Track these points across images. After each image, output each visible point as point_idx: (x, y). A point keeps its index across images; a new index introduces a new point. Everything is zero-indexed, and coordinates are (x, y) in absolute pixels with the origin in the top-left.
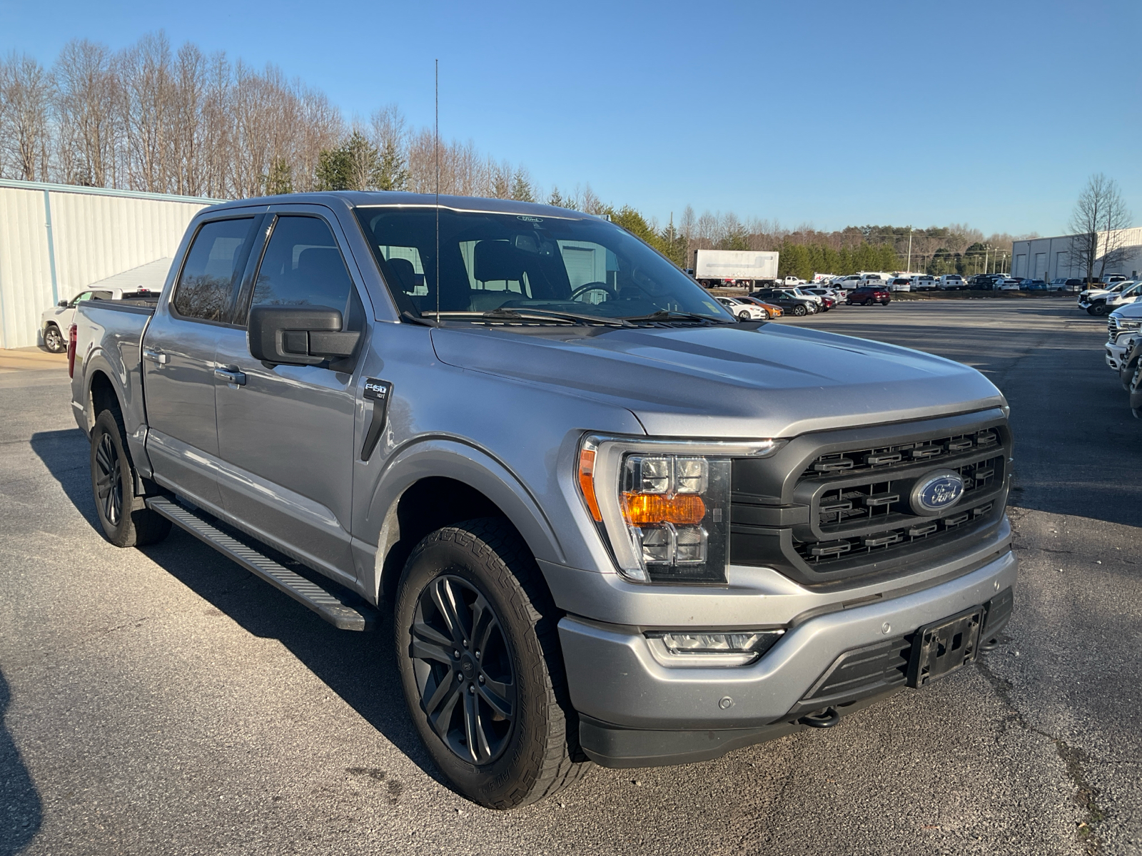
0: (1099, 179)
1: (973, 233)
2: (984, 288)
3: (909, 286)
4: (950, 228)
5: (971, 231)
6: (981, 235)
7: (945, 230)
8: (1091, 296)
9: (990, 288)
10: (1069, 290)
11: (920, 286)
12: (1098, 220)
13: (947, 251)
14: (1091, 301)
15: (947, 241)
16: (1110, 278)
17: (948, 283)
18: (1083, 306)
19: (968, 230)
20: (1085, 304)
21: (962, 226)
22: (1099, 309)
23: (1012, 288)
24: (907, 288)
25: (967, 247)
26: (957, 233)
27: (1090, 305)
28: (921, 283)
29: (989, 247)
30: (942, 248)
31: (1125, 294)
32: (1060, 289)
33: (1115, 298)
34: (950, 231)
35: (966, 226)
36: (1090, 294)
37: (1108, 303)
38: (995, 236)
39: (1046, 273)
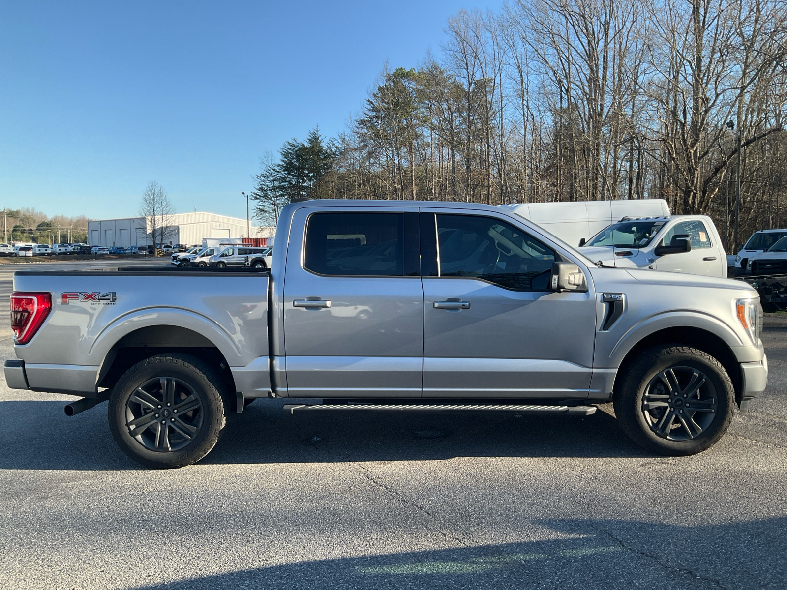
0: (154, 184)
1: (39, 215)
2: (84, 253)
3: (32, 252)
4: (22, 211)
5: (37, 214)
6: (45, 216)
7: (18, 212)
8: (179, 257)
9: (90, 253)
10: (140, 253)
11: (39, 252)
12: (155, 210)
13: (22, 227)
14: (180, 260)
15: (21, 220)
16: (163, 246)
17: (60, 250)
18: (175, 263)
19: (36, 212)
20: (176, 261)
21: (30, 209)
22: (185, 265)
23: (104, 253)
24: (30, 253)
25: (36, 225)
26: (28, 214)
27: (179, 262)
28: (40, 250)
29: (60, 224)
30: (18, 225)
31: (201, 255)
32: (134, 253)
33: (196, 258)
34: (22, 213)
35: (33, 209)
36: (178, 255)
37: (191, 261)
38: (56, 218)
39: (114, 243)
